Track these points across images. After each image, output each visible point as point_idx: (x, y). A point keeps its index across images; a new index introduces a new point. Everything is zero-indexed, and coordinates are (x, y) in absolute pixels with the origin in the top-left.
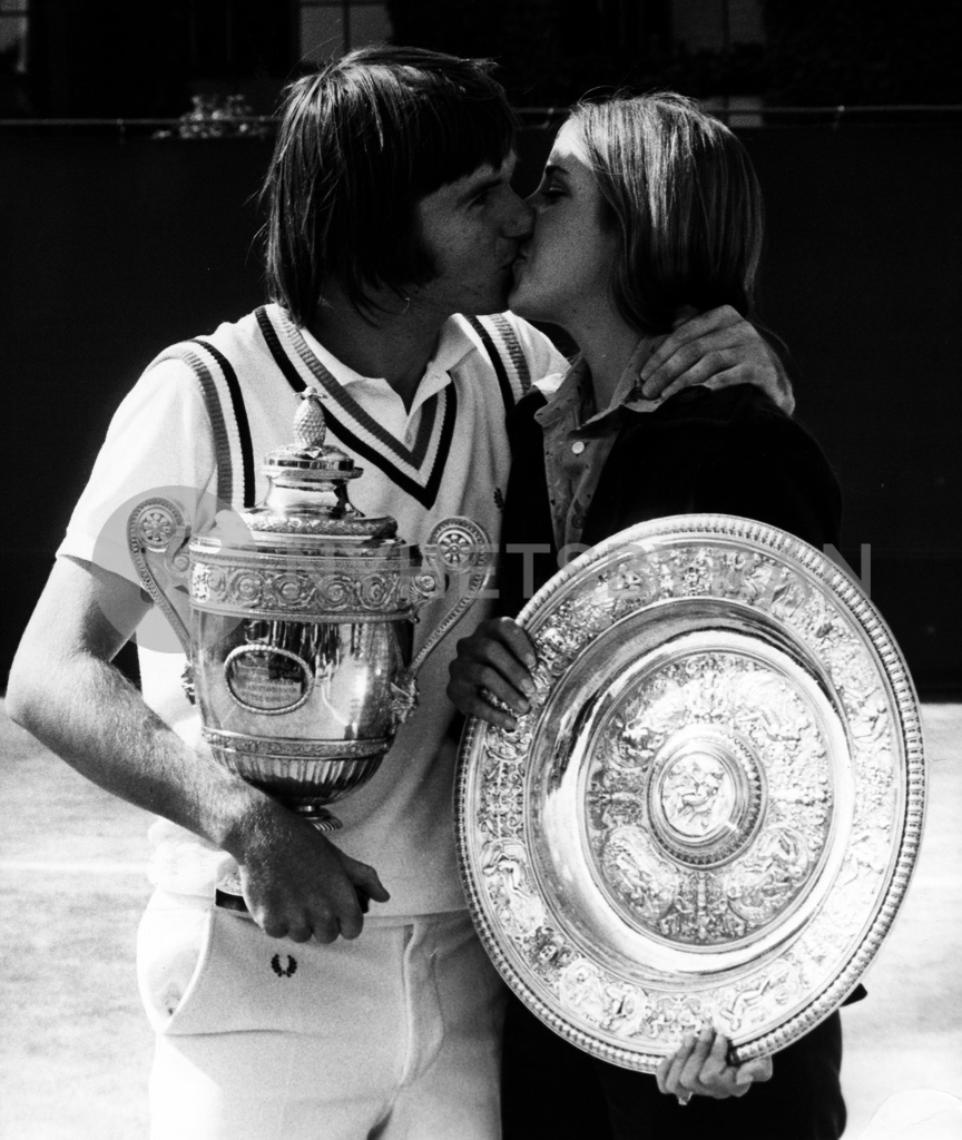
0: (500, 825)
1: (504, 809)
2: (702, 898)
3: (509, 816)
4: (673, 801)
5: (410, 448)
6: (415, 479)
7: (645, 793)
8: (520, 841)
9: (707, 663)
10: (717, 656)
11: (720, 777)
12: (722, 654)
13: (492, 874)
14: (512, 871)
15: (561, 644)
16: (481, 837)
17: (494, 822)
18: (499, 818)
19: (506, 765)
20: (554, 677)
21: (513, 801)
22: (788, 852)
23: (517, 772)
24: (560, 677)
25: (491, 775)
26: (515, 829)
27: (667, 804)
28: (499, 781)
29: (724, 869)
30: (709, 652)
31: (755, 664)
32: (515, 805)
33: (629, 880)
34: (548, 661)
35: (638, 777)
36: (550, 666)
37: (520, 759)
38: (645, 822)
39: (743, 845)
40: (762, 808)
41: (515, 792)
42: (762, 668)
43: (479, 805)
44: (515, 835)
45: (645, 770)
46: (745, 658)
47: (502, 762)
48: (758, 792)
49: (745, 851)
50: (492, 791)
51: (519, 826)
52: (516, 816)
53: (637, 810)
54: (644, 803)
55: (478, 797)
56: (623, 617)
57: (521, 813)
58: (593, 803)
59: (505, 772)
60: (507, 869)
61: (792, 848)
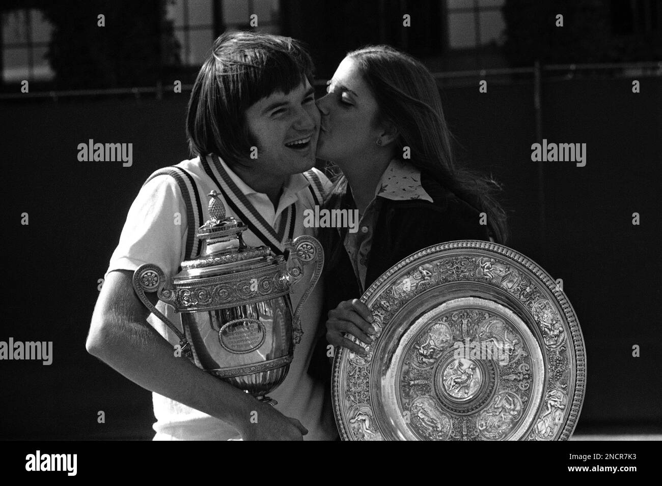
0: (358, 398)
1: (359, 389)
2: (465, 429)
3: (362, 393)
4: (449, 382)
5: (277, 231)
6: (279, 248)
7: (432, 380)
8: (368, 405)
9: (464, 315)
10: (468, 311)
11: (473, 369)
12: (471, 310)
13: (355, 422)
14: (365, 420)
15: (388, 306)
16: (347, 404)
17: (354, 397)
18: (357, 394)
19: (359, 368)
20: (384, 323)
21: (364, 386)
22: (510, 405)
23: (366, 371)
24: (388, 323)
25: (352, 374)
26: (366, 399)
27: (446, 384)
28: (356, 376)
29: (477, 414)
30: (464, 309)
31: (489, 314)
32: (365, 387)
33: (425, 423)
34: (381, 316)
35: (429, 372)
36: (382, 319)
37: (368, 365)
38: (433, 393)
39: (487, 403)
40: (496, 383)
41: (365, 381)
42: (493, 316)
43: (346, 388)
44: (365, 402)
45: (432, 368)
46: (484, 312)
47: (358, 366)
48: (494, 376)
49: (487, 405)
50: (353, 381)
51: (368, 398)
52: (366, 393)
53: (429, 388)
54: (432, 384)
55: (345, 384)
56: (421, 293)
57: (368, 391)
58: (404, 386)
59: (359, 371)
60: (362, 420)
61: (512, 402)
